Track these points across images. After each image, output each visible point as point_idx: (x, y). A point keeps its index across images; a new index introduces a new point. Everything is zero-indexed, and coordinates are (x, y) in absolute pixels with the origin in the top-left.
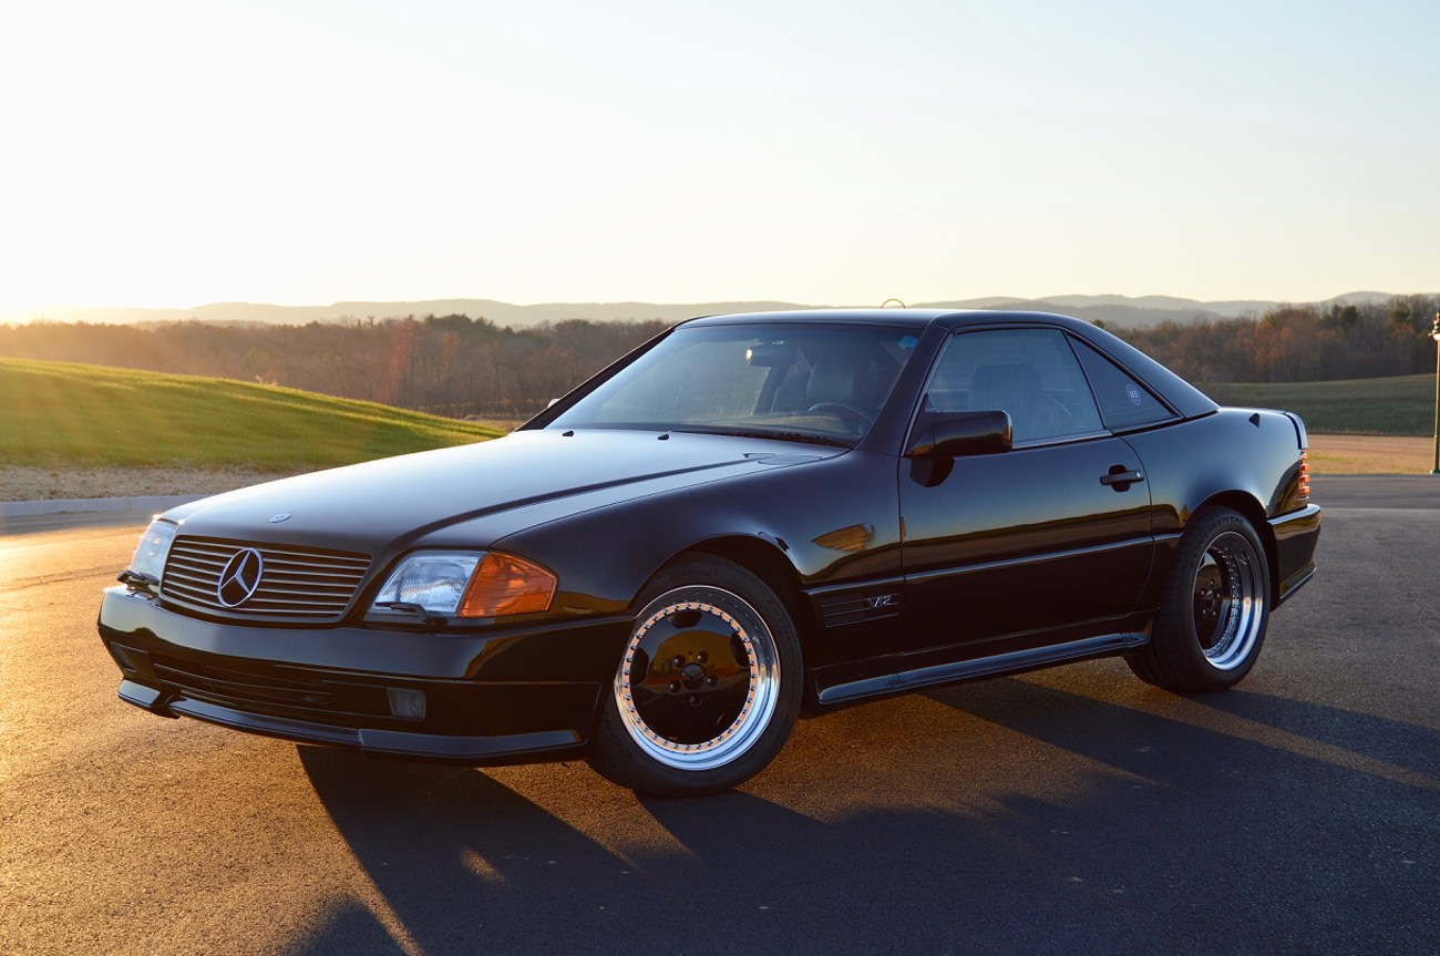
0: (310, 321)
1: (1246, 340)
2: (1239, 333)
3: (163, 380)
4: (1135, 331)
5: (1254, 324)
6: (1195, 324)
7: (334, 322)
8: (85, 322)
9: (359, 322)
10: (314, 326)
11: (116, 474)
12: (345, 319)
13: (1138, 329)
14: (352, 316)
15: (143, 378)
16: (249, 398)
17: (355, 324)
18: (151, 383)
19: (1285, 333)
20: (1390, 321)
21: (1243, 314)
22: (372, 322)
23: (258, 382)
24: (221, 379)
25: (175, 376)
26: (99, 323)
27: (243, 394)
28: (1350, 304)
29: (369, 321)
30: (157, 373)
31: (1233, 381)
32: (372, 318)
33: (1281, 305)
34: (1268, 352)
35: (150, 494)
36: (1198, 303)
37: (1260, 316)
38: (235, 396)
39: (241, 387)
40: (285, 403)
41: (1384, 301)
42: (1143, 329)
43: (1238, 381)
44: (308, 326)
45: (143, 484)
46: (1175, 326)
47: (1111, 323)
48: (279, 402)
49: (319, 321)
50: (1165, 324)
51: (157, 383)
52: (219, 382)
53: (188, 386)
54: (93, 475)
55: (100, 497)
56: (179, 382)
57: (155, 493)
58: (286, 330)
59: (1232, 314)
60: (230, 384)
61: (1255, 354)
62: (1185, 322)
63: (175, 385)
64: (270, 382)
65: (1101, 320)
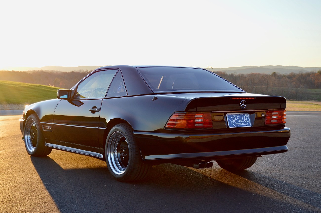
0: (71, 71)
1: (312, 78)
2: (310, 76)
3: (26, 85)
4: (284, 75)
6: (299, 73)
7: (78, 71)
8: (14, 70)
9: (84, 71)
10: (73, 72)
11: (12, 105)
12: (80, 70)
13: (285, 74)
14: (82, 70)
15: (21, 84)
16: (46, 89)
17: (83, 72)
18: (23, 85)
21: (312, 71)
22: (87, 71)
23: (49, 85)
24: (40, 85)
25: (29, 84)
26: (17, 71)
27: (44, 88)
29: (86, 71)
30: (25, 83)
31: (308, 88)
32: (87, 70)
34: (318, 80)
35: (19, 110)
36: (302, 68)
37: (316, 71)
38: (42, 88)
39: (45, 86)
40: (54, 91)
42: (286, 75)
43: (310, 88)
44: (71, 72)
45: (17, 107)
46: (294, 74)
47: (278, 73)
48: (53, 90)
49: (74, 71)
50: (292, 73)
51: (24, 86)
52: (39, 86)
53: (32, 86)
54: (7, 105)
55: (7, 110)
56: (30, 85)
57: (20, 110)
58: (65, 73)
60: (42, 86)
61: (315, 81)
63: (29, 86)
64: (53, 86)
65: (275, 72)
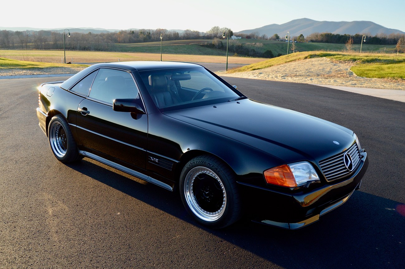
5: (117, 33)
19: (123, 35)
20: (139, 33)
28: (133, 30)
33: (121, 30)
41: (138, 30)
59: (113, 31)
62: (105, 33)
